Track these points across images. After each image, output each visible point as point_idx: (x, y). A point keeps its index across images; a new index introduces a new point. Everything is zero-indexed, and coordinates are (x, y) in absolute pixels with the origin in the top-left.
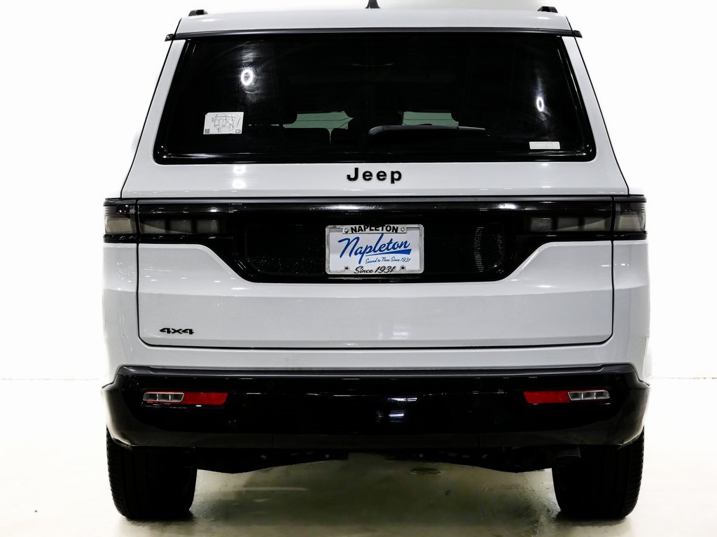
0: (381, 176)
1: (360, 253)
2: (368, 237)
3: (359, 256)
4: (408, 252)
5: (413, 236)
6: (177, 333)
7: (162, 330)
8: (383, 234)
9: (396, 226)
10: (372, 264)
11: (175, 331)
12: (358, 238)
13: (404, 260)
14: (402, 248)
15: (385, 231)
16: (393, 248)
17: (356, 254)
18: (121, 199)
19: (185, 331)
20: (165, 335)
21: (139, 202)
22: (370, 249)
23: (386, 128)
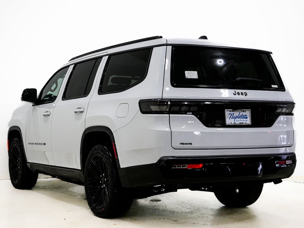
0: (242, 94)
1: (234, 118)
2: (236, 114)
3: (234, 119)
4: (247, 118)
5: (248, 113)
6: (186, 145)
7: (181, 144)
9: (244, 110)
10: (238, 122)
11: (185, 144)
12: (234, 113)
13: (246, 120)
14: (245, 117)
15: (241, 111)
16: (243, 117)
17: (233, 118)
18: (162, 99)
19: (189, 144)
20: (182, 145)
21: (171, 100)
22: (237, 117)
23: (241, 78)
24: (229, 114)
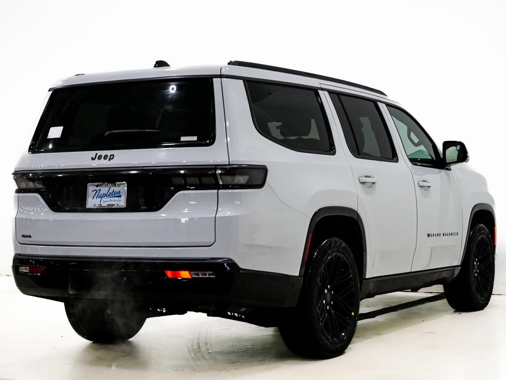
0: (106, 157)
2: (104, 189)
3: (100, 198)
4: (120, 196)
5: (123, 188)
7: (22, 236)
8: (110, 187)
9: (115, 183)
10: (105, 202)
11: (26, 237)
12: (100, 190)
13: (119, 201)
14: (118, 195)
15: (111, 186)
16: (114, 194)
17: (99, 198)
22: (105, 195)
24: (93, 191)
